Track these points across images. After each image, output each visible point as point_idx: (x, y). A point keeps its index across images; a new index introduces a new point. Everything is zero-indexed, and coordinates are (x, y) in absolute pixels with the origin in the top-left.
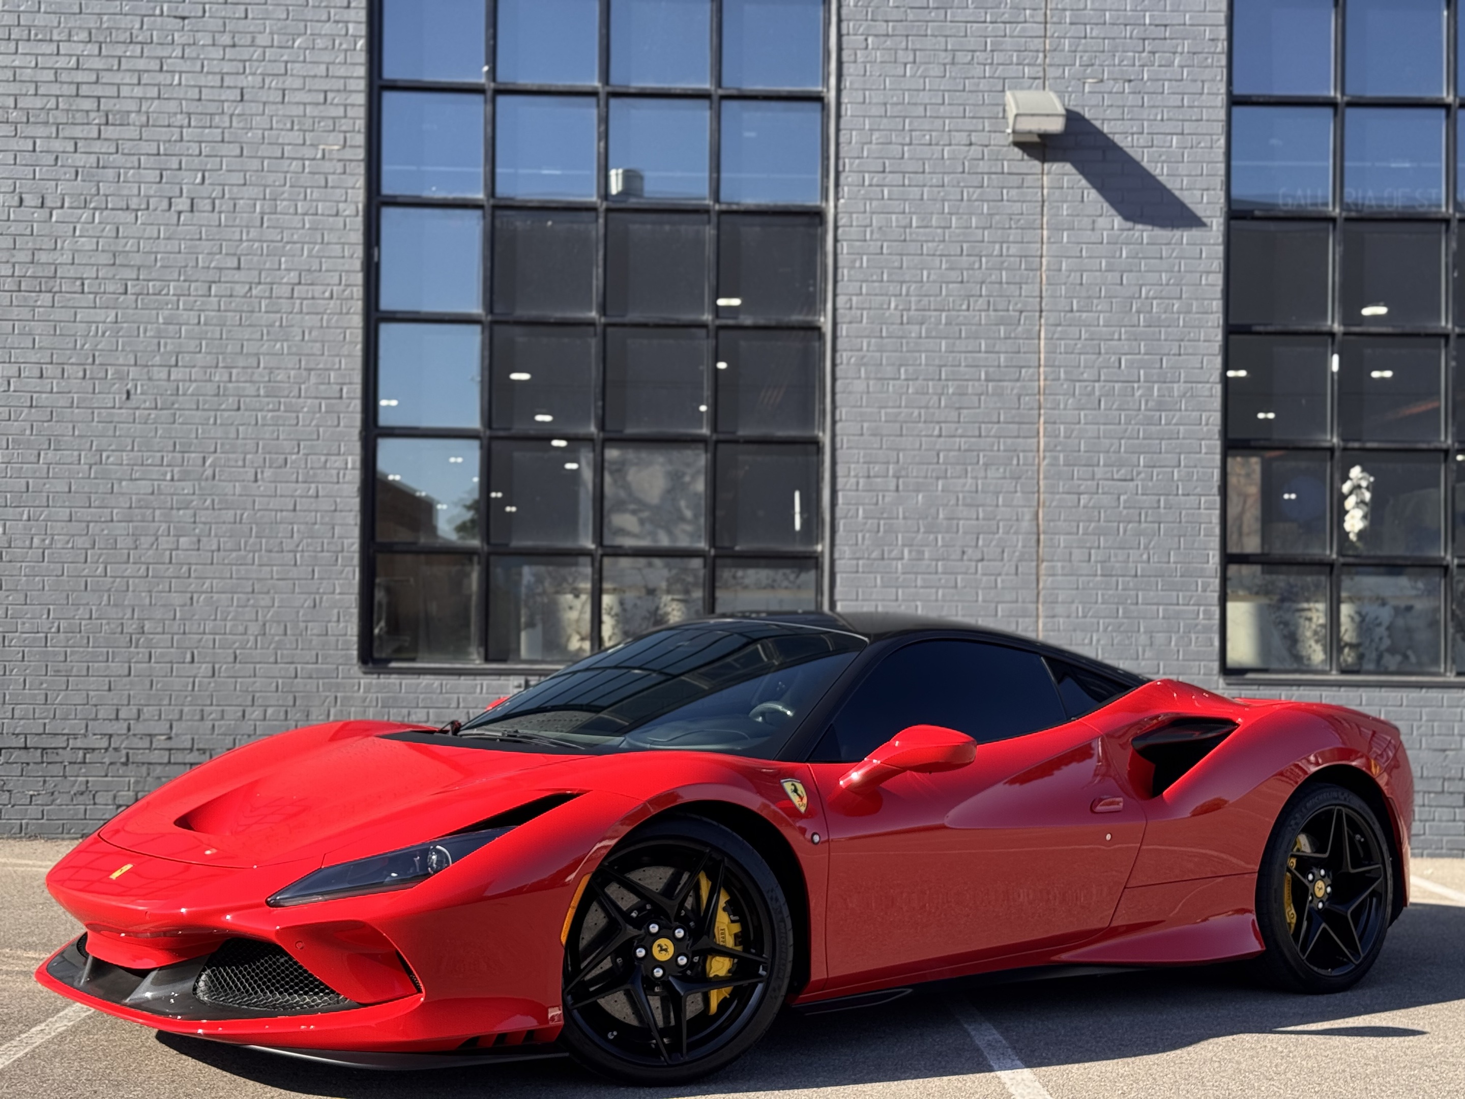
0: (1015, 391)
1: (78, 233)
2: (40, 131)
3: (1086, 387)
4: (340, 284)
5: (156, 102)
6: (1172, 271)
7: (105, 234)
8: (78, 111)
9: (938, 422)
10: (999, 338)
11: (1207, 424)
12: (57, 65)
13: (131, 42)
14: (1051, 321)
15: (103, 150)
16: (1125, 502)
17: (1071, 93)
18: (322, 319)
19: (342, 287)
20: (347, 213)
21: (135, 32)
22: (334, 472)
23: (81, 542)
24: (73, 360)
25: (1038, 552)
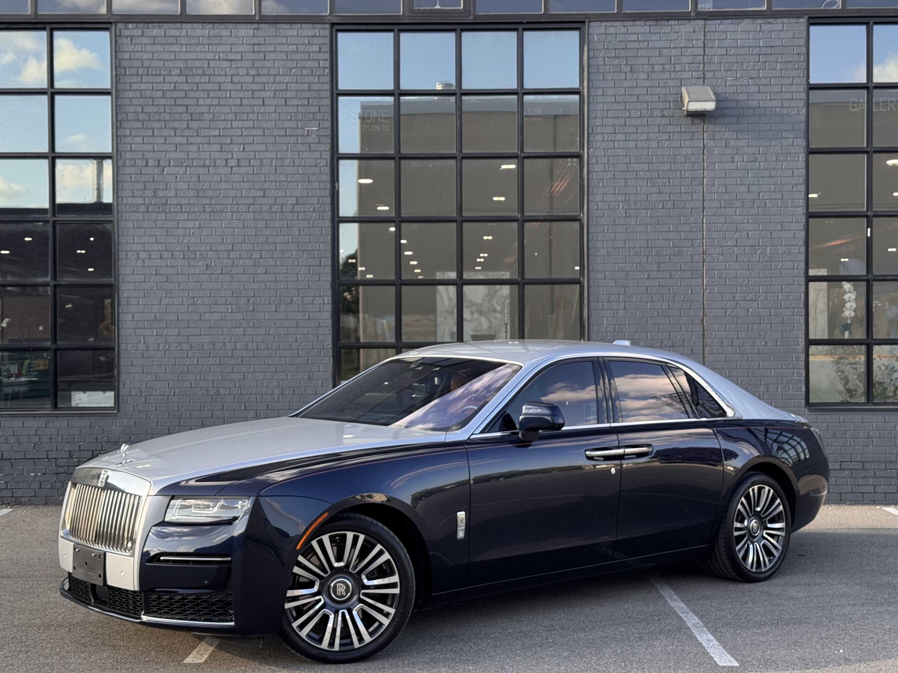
0: (689, 253)
1: (178, 180)
2: (155, 125)
3: (730, 249)
4: (318, 204)
5: (217, 107)
6: (777, 184)
7: (192, 180)
8: (176, 113)
9: (647, 271)
10: (681, 224)
11: (797, 269)
12: (164, 89)
13: (203, 75)
14: (709, 213)
15: (190, 134)
16: (752, 312)
17: (719, 86)
18: (309, 223)
19: (319, 205)
20: (320, 165)
21: (205, 69)
22: (318, 306)
23: (185, 346)
24: (178, 249)
25: (704, 341)
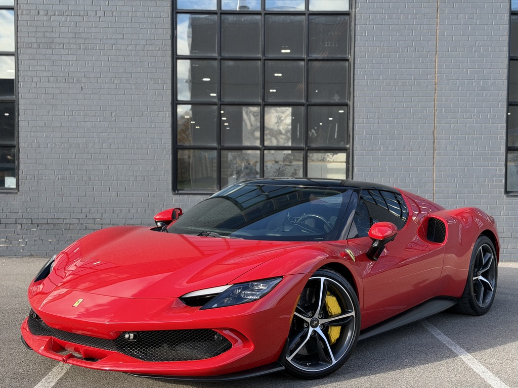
0: (425, 84)
1: (61, 25)
3: (454, 82)
6: (488, 35)
7: (71, 26)
9: (395, 97)
10: (420, 63)
14: (440, 56)
16: (468, 127)
18: (155, 59)
19: (163, 46)
22: (161, 118)
23: (66, 145)
24: (61, 75)
25: (434, 147)
